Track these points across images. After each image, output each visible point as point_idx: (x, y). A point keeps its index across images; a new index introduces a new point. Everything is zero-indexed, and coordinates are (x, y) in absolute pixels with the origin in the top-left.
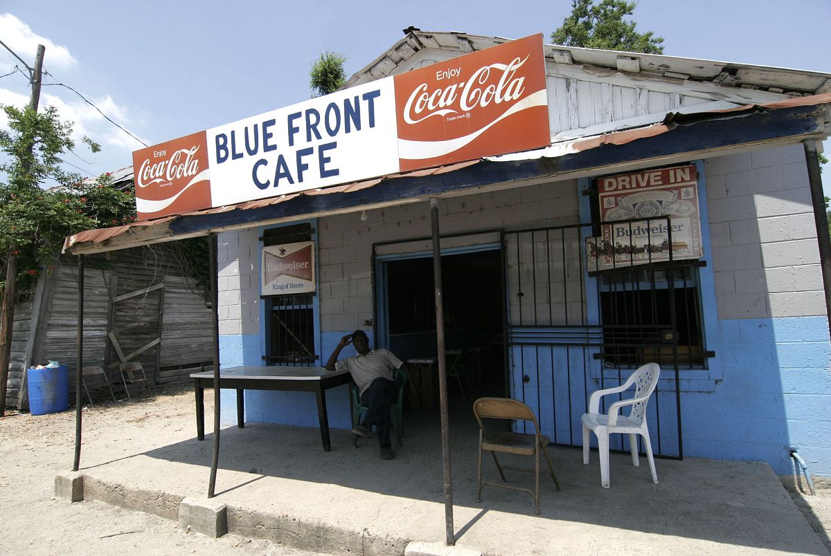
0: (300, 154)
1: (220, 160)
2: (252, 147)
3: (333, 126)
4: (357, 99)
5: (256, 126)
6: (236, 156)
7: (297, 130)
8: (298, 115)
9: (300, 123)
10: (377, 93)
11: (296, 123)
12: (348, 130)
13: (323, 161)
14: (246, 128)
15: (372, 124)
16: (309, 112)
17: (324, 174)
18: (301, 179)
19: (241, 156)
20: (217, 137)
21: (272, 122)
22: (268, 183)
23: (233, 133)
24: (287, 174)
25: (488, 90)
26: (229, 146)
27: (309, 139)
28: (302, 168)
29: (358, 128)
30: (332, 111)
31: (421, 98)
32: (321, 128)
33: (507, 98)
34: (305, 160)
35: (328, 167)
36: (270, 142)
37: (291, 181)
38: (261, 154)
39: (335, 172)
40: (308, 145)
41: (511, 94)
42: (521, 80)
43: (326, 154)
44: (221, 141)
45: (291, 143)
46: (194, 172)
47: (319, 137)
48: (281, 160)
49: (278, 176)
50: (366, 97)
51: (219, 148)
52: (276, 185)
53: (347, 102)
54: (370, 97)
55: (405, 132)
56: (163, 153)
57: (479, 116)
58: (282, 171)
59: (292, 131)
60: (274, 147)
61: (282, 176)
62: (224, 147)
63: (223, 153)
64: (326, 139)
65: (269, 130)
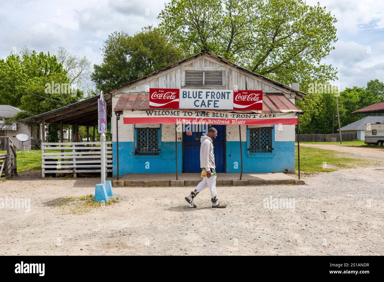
0: (209, 101)
1: (183, 97)
2: (195, 96)
3: (218, 97)
4: (225, 93)
5: (196, 92)
6: (189, 97)
7: (209, 95)
8: (209, 92)
9: (210, 94)
10: (230, 93)
11: (208, 94)
12: (222, 98)
13: (215, 104)
14: (193, 92)
15: (228, 99)
16: (212, 92)
17: (215, 106)
18: (208, 107)
19: (191, 98)
20: (184, 92)
21: (202, 92)
22: (199, 106)
23: (189, 92)
24: (205, 105)
25: (252, 98)
26: (187, 94)
27: (212, 98)
28: (209, 104)
29: (225, 98)
30: (218, 93)
31: (239, 96)
32: (215, 96)
33: (256, 100)
34: (210, 102)
35: (216, 105)
36: (200, 96)
37: (206, 107)
38: (197, 98)
39: (218, 107)
40: (211, 100)
41: (257, 99)
42: (259, 98)
43: (216, 102)
44: (185, 93)
45: (207, 98)
46: (174, 99)
47: (214, 98)
48: (203, 101)
49: (202, 105)
50: (227, 93)
51: (184, 94)
52: (201, 106)
53: (222, 93)
54: (228, 93)
55: (235, 102)
56: (163, 91)
57: (250, 102)
58: (203, 104)
59: (207, 96)
60: (202, 98)
61: (203, 105)
62: (186, 94)
63: (185, 96)
64: (216, 99)
65: (200, 94)
